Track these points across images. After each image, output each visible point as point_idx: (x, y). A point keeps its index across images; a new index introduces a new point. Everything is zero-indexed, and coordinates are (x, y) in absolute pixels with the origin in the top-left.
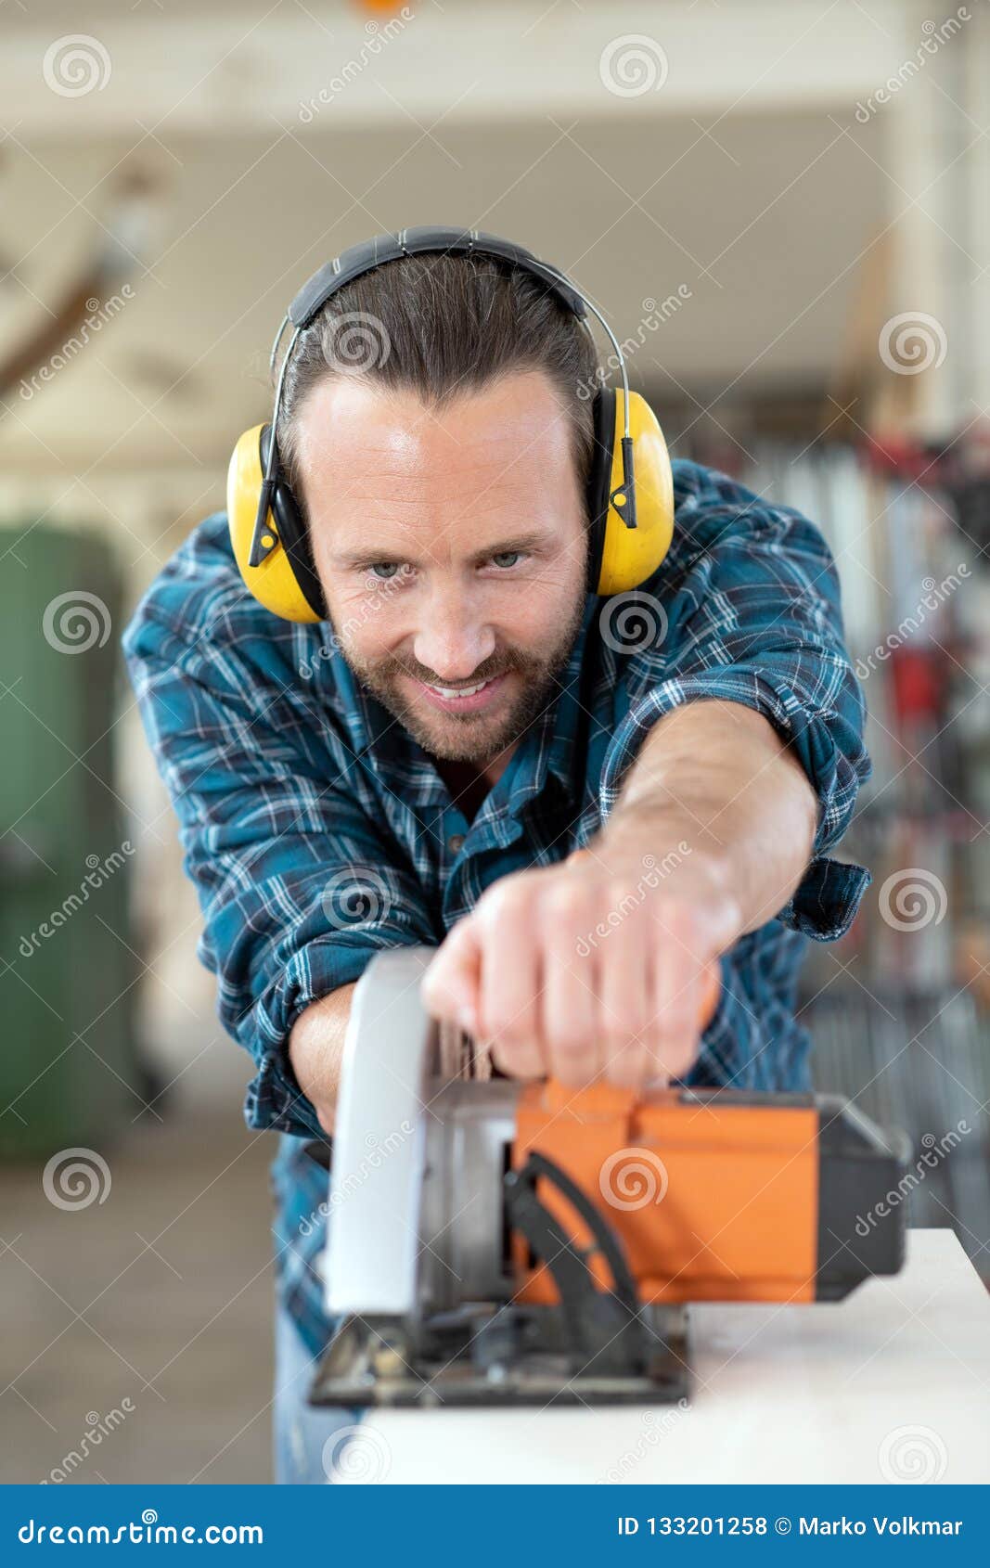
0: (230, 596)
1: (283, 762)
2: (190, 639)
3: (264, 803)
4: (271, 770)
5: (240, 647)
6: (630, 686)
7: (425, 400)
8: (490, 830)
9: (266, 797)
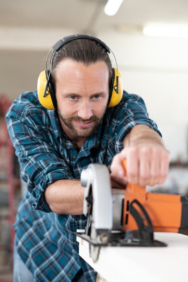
0: (30, 107)
1: (40, 139)
2: (22, 115)
3: (38, 147)
4: (38, 141)
5: (32, 117)
6: (112, 127)
7: (85, 64)
8: (83, 153)
9: (38, 146)
